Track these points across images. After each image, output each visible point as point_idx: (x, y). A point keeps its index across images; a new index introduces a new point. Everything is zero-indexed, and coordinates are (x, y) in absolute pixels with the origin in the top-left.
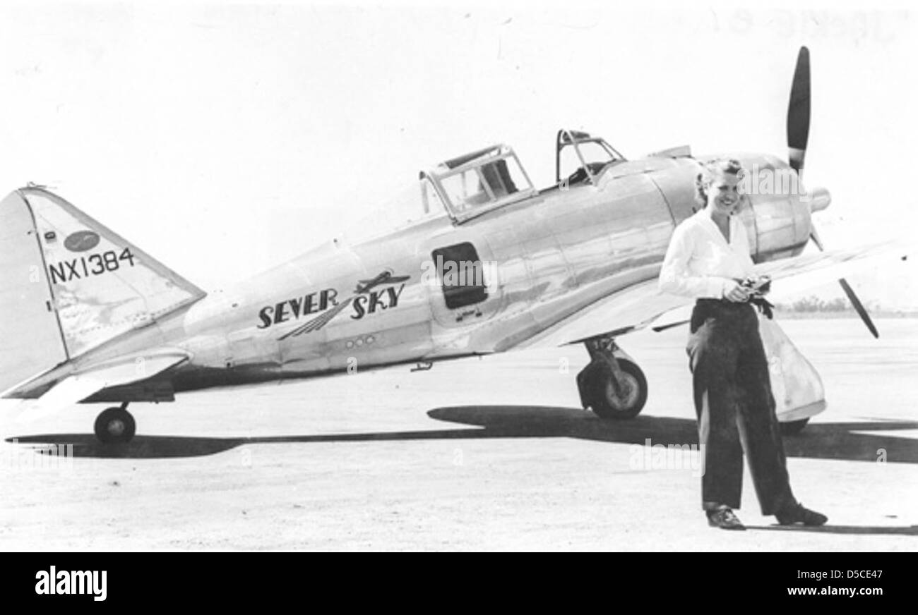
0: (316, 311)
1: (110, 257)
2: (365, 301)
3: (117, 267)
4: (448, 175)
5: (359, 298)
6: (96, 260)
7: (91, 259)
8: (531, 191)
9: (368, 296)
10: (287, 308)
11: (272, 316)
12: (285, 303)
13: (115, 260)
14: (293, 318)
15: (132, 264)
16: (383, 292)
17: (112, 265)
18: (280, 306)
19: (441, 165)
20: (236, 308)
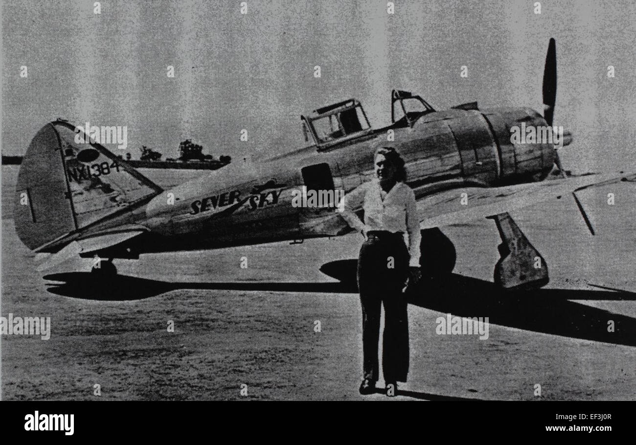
0: (227, 205)
1: (105, 166)
2: (257, 199)
3: (109, 172)
4: (318, 118)
5: (254, 197)
6: (96, 168)
7: (93, 167)
8: (369, 130)
9: (259, 196)
10: (210, 202)
11: (200, 207)
12: (208, 198)
13: (107, 168)
14: (212, 208)
15: (118, 171)
16: (269, 193)
17: (106, 171)
18: (205, 200)
19: (314, 111)
20: (178, 201)
